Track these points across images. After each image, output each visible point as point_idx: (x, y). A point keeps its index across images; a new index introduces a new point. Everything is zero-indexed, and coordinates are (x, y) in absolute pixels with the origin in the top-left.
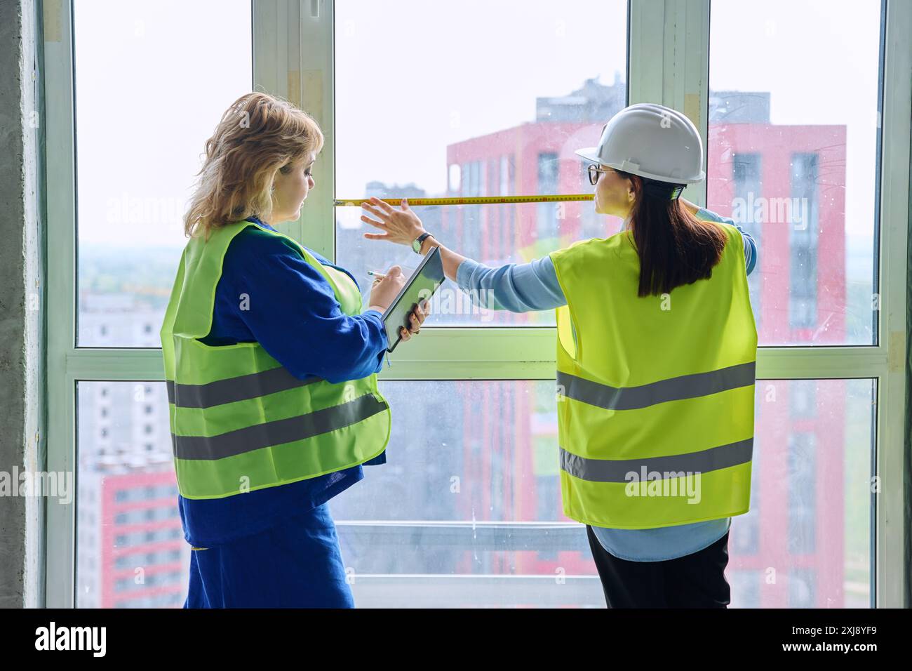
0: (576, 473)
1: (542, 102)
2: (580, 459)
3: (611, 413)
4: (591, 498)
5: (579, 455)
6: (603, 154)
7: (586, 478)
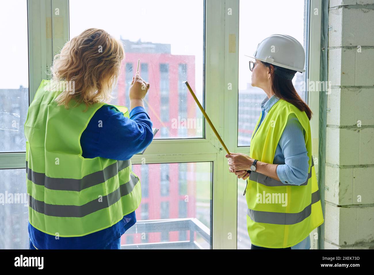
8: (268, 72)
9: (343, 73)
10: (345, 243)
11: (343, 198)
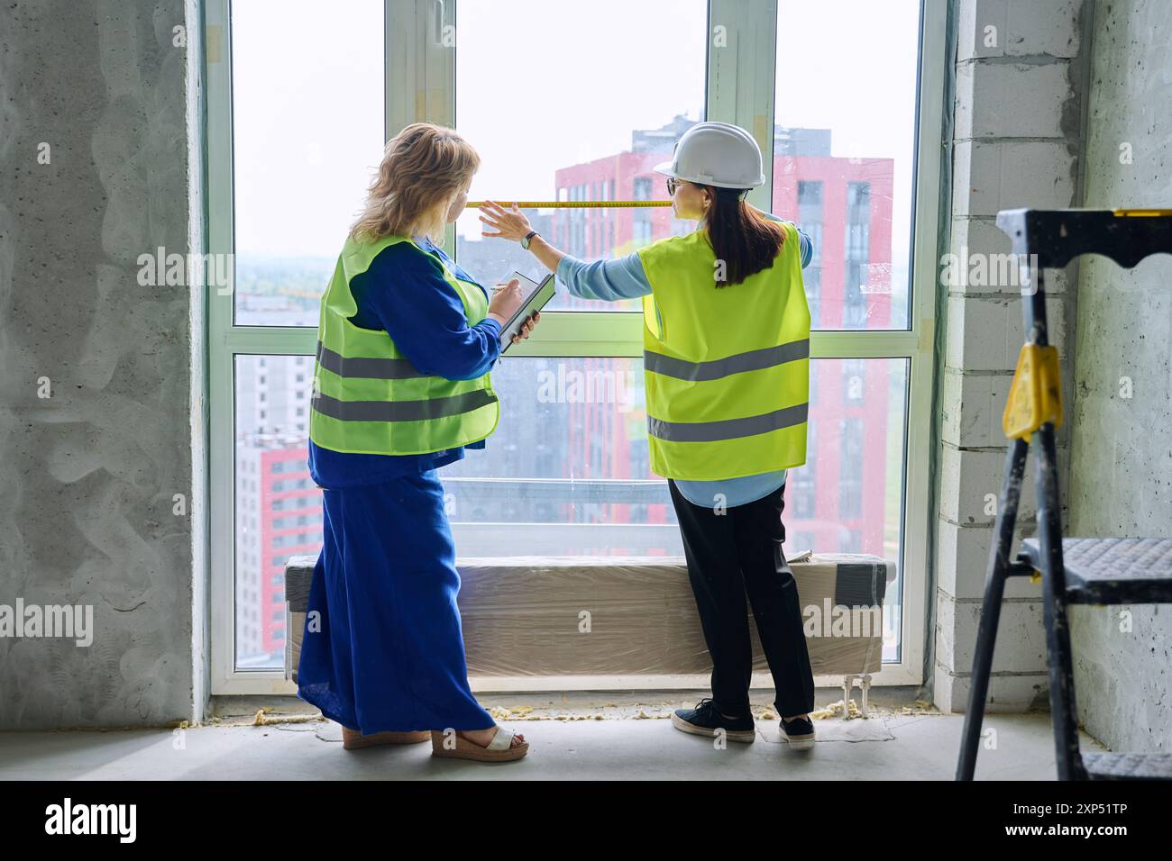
0: (661, 436)
1: (638, 135)
2: (665, 423)
3: (692, 383)
4: (674, 455)
5: (664, 420)
6: (679, 169)
7: (670, 439)
8: (704, 198)
9: (974, 191)
10: (972, 519)
11: (969, 433)
